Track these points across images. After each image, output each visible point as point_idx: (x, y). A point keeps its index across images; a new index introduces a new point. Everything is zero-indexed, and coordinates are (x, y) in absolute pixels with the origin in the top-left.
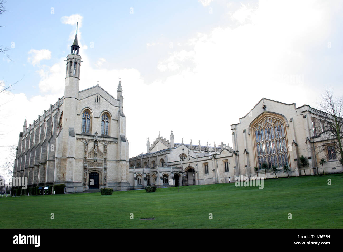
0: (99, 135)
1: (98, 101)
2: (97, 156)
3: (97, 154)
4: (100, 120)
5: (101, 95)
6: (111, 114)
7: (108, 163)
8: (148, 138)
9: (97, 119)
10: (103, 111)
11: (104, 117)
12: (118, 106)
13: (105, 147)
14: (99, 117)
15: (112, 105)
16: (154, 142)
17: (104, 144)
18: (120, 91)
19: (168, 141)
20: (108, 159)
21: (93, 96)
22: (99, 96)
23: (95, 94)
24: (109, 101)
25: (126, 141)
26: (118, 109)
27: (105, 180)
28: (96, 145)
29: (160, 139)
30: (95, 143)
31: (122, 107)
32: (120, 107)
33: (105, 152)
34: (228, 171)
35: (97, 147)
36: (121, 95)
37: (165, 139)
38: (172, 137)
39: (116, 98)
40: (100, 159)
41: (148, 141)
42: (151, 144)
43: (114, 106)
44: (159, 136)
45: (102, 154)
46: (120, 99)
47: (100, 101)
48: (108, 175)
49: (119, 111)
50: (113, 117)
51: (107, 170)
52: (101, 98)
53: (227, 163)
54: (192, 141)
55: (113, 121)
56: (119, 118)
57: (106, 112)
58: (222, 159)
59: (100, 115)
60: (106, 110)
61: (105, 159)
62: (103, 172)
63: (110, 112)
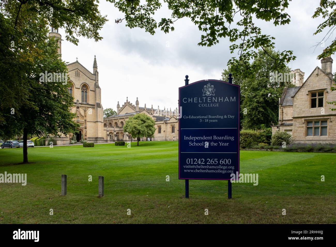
0: (80, 102)
1: (78, 75)
2: (79, 118)
3: (79, 117)
4: (80, 90)
5: (80, 70)
6: (89, 86)
7: (88, 123)
8: (118, 102)
9: (78, 89)
10: (82, 84)
11: (83, 88)
12: (94, 79)
13: (85, 111)
14: (79, 88)
15: (90, 78)
16: (123, 105)
17: (84, 109)
18: (95, 66)
19: (134, 105)
20: (87, 120)
21: (74, 71)
22: (79, 71)
23: (75, 69)
24: (86, 75)
25: (101, 107)
26: (94, 82)
27: (86, 135)
28: (78, 109)
29: (128, 104)
30: (77, 108)
31: (98, 81)
32: (96, 80)
33: (85, 115)
34: (174, 132)
35: (79, 111)
36: (97, 71)
37: (132, 104)
38: (137, 103)
39: (92, 73)
40: (82, 120)
41: (118, 105)
42: (120, 107)
43: (91, 80)
44: (127, 101)
45: (83, 117)
46: (96, 73)
47: (80, 75)
48: (88, 132)
49: (95, 84)
50: (90, 88)
51: (87, 129)
52: (81, 73)
53: (174, 127)
54: (153, 107)
55: (91, 91)
56: (95, 89)
57: (85, 84)
58: (171, 124)
59: (80, 87)
60: (84, 82)
61: (85, 120)
62: (84, 130)
63: (88, 84)
